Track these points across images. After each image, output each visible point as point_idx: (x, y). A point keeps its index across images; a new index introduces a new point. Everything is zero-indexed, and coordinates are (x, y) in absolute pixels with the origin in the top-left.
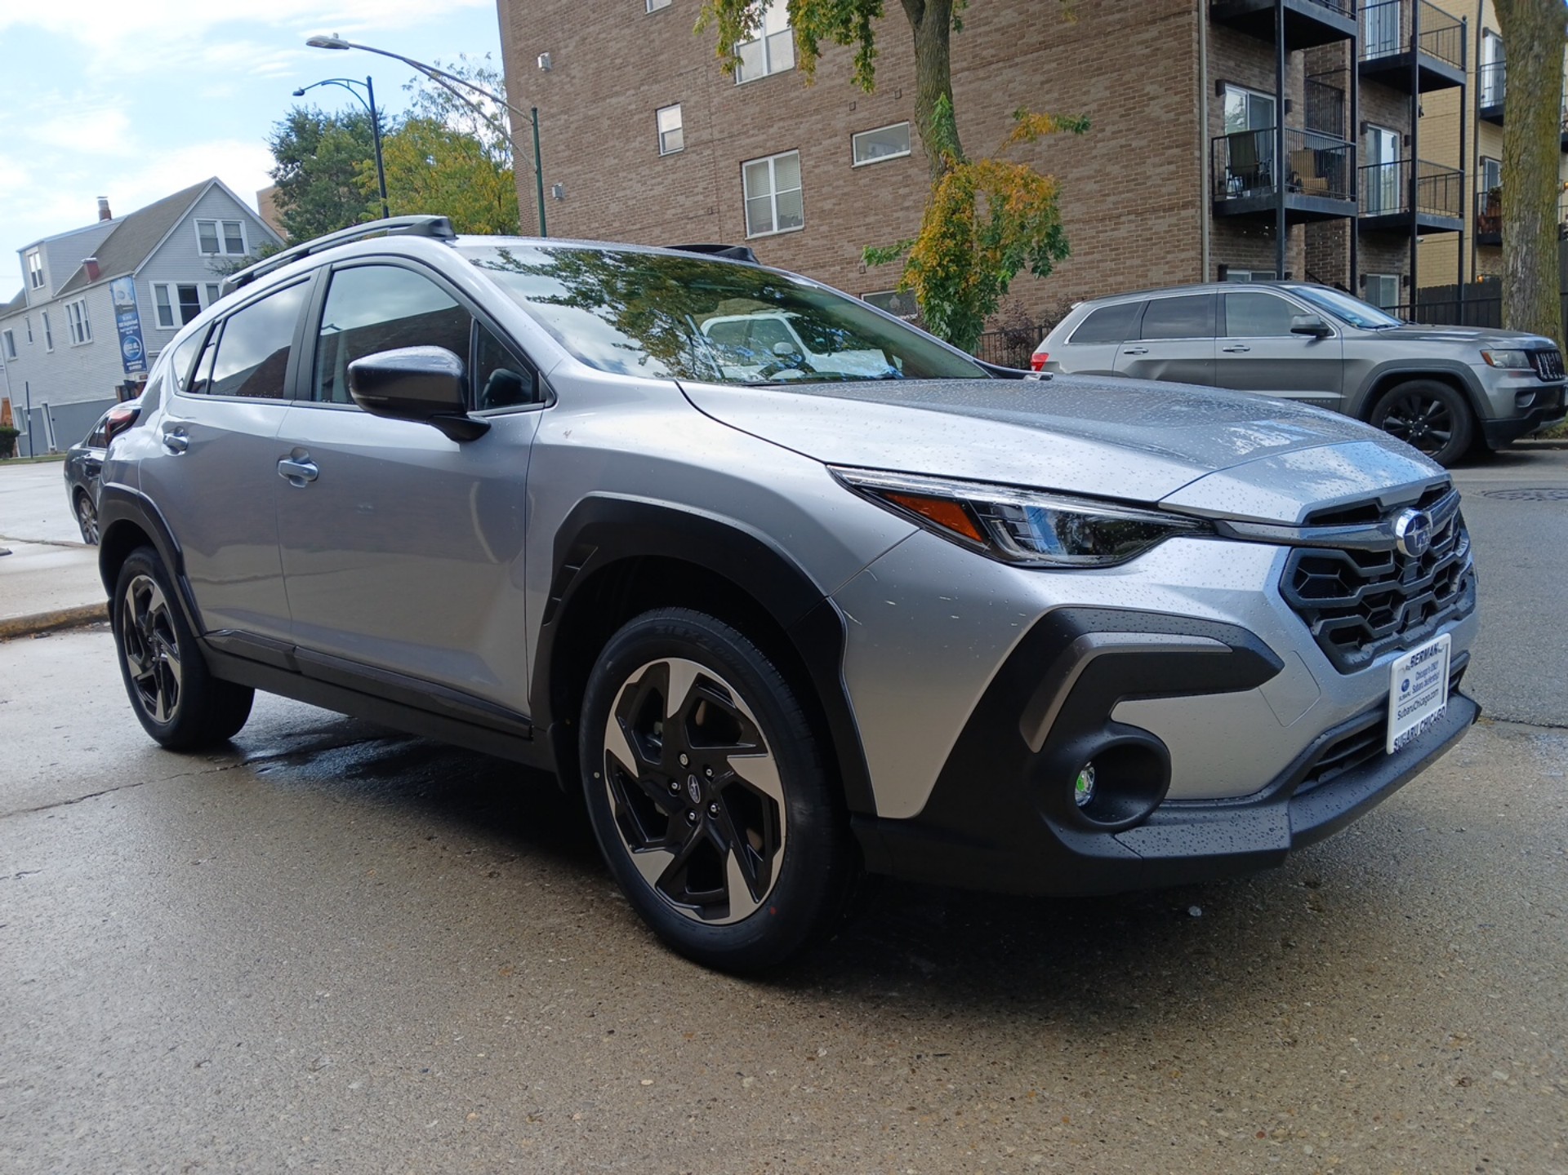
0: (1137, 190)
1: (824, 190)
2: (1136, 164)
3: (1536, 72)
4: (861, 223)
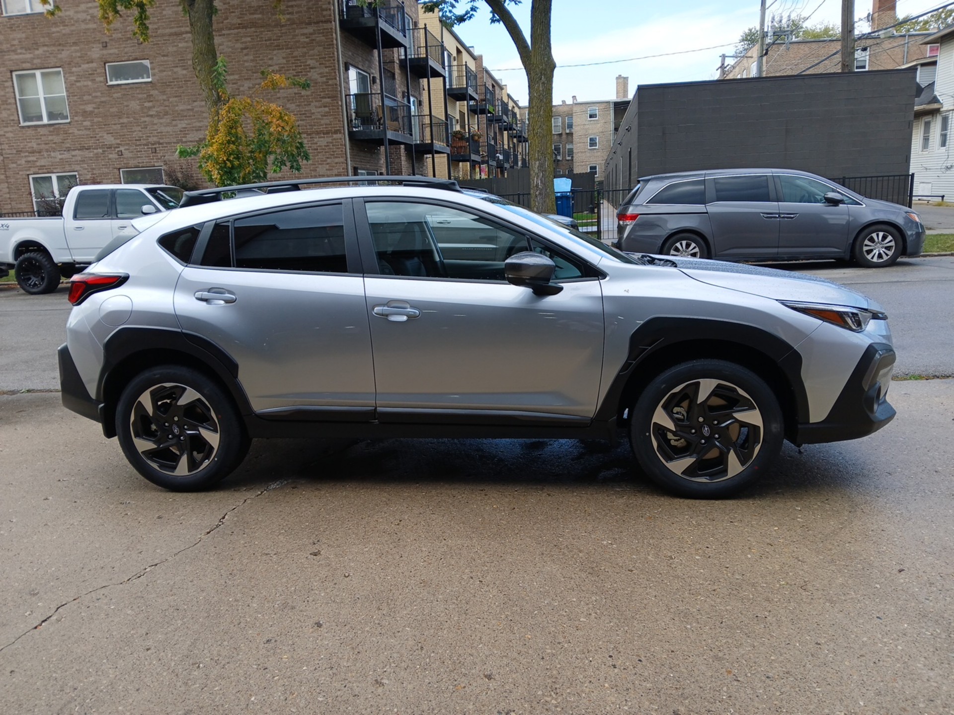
0: (306, 120)
1: (85, 98)
2: (305, 105)
4: (117, 122)
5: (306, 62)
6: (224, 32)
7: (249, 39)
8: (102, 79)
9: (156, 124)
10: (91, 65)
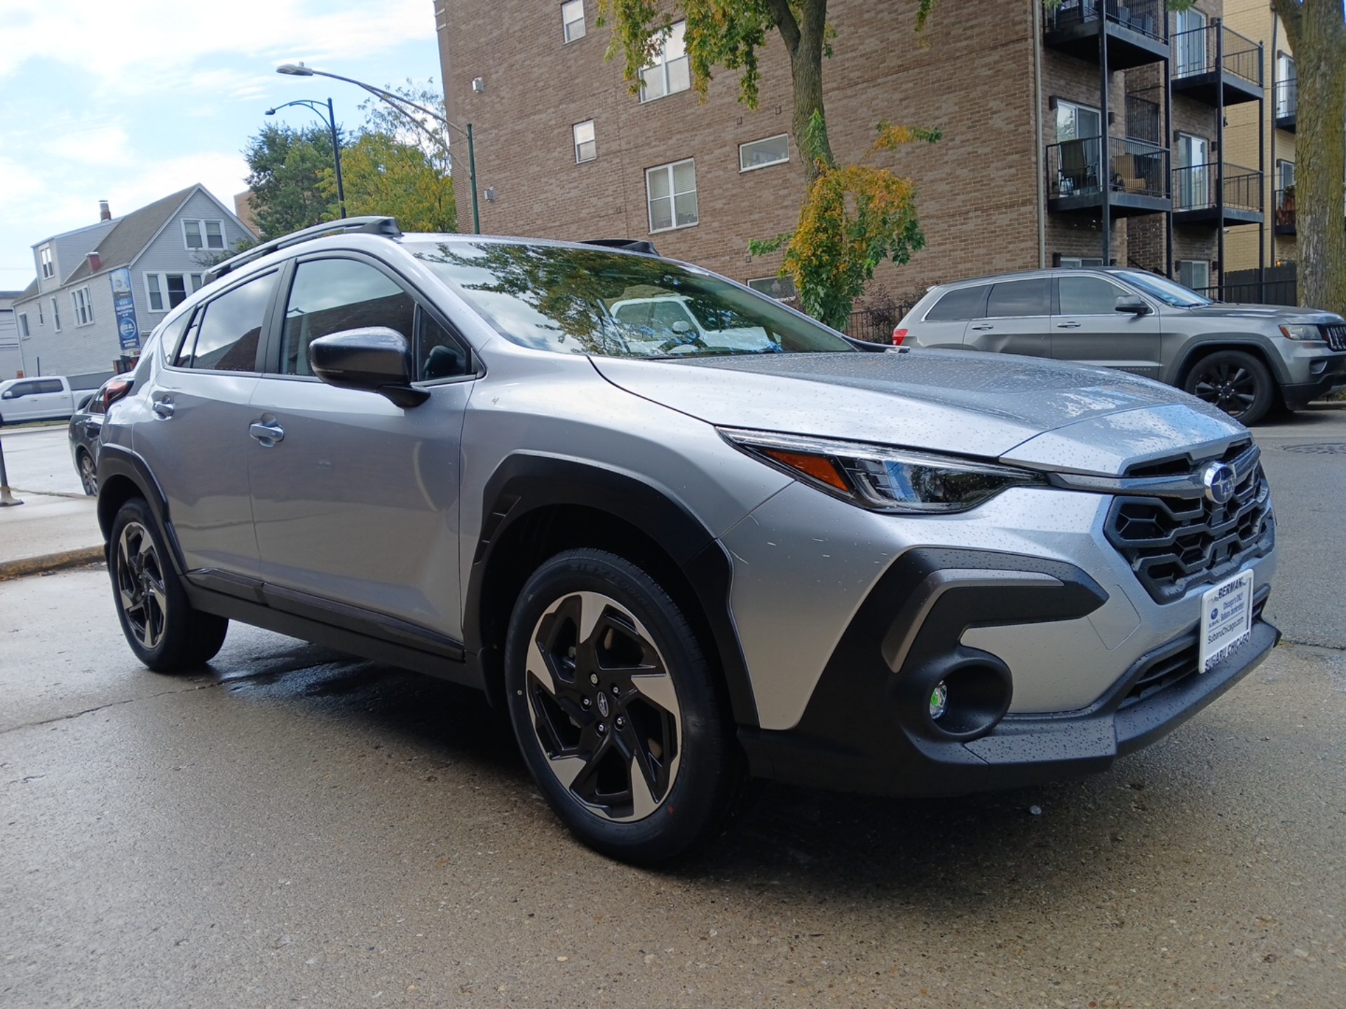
0: (983, 190)
1: (716, 192)
2: (982, 168)
3: (1323, 88)
4: (747, 220)
5: (987, 105)
6: (879, 81)
7: (911, 85)
8: (734, 166)
9: (791, 217)
10: (724, 149)
